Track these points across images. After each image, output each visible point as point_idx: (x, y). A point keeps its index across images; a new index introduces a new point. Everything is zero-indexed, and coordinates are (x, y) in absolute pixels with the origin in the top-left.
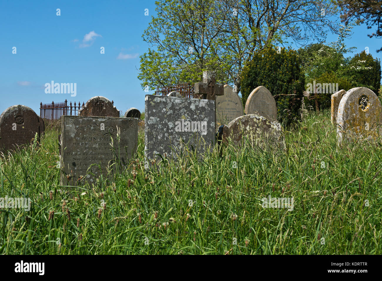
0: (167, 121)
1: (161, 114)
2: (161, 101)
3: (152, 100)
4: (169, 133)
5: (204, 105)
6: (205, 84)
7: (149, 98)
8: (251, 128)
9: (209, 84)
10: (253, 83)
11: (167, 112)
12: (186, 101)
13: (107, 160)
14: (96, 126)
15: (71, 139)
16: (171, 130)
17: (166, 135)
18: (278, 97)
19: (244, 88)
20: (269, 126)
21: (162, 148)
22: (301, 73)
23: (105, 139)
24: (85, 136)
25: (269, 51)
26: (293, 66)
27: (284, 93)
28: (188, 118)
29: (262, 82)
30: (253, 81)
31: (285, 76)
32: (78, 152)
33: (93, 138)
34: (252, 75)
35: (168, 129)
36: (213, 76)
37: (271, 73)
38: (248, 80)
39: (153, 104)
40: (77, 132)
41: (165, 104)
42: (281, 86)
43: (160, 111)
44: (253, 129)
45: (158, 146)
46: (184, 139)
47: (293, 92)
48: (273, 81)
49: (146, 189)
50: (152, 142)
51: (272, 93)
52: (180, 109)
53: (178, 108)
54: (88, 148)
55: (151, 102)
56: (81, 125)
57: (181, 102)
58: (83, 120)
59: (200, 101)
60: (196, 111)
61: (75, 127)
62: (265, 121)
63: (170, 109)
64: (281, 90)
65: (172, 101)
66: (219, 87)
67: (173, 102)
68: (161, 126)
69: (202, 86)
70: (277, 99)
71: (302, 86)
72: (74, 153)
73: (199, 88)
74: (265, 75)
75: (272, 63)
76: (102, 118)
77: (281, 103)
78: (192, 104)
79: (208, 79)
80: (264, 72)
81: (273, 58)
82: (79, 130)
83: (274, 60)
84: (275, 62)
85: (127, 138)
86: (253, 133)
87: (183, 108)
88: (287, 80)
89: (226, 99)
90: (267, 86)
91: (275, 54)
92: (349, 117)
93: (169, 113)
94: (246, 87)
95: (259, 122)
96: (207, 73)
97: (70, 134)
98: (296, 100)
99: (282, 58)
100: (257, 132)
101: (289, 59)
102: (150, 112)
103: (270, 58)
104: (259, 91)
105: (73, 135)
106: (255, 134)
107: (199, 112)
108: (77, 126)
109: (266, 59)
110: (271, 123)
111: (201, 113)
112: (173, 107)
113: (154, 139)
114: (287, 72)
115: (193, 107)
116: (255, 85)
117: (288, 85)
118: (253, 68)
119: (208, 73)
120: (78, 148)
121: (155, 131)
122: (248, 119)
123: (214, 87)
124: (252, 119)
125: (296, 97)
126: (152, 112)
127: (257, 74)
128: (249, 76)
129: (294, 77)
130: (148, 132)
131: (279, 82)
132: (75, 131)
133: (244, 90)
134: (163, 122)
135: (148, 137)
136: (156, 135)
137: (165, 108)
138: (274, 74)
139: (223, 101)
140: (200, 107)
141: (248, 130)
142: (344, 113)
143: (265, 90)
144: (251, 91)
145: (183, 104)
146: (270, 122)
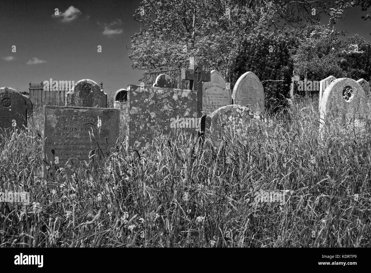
0: (149, 112)
1: (143, 105)
2: (143, 91)
3: (134, 91)
4: (151, 123)
5: (186, 96)
6: (192, 70)
7: (131, 88)
8: (234, 118)
9: (196, 70)
10: (241, 68)
11: (149, 102)
12: (168, 92)
13: (89, 150)
14: (77, 116)
15: (52, 130)
16: (153, 120)
17: (148, 125)
18: (266, 83)
19: (232, 73)
20: (252, 117)
21: (143, 138)
22: (289, 59)
23: (86, 129)
24: (66, 126)
25: (258, 36)
26: (282, 51)
27: (272, 79)
28: (170, 108)
29: (250, 68)
30: (241, 66)
31: (274, 62)
32: (60, 142)
33: (74, 129)
34: (240, 60)
35: (150, 119)
36: (200, 62)
37: (260, 58)
38: (236, 65)
39: (135, 94)
40: (58, 123)
41: (148, 94)
42: (270, 72)
43: (142, 102)
44: (235, 119)
45: (140, 136)
46: (166, 129)
47: (282, 78)
48: (262, 67)
49: (121, 185)
50: (134, 132)
51: (261, 79)
52: (163, 99)
53: (160, 98)
54: (69, 138)
55: (133, 92)
56: (62, 115)
57: (163, 93)
58: (65, 111)
59: (182, 91)
60: (178, 101)
61: (56, 118)
62: (248, 111)
63: (153, 99)
64: (270, 76)
65: (155, 91)
66: (206, 73)
67: (155, 93)
68: (143, 117)
69: (189, 72)
70: (264, 85)
71: (290, 72)
72: (55, 143)
73: (186, 74)
74: (254, 60)
75: (260, 49)
76: (84, 108)
77: (269, 89)
78: (175, 94)
79: (194, 66)
80: (253, 58)
81: (262, 44)
82: (60, 121)
83: (263, 46)
84: (264, 47)
85: (108, 128)
86: (236, 123)
87: (166, 98)
88: (275, 66)
89: (214, 84)
90: (256, 72)
91: (264, 39)
92: (332, 108)
93: (151, 103)
94: (234, 72)
95: (242, 113)
96: (193, 60)
97: (51, 124)
98: (284, 86)
99: (270, 43)
100: (240, 122)
101: (278, 45)
102: (132, 102)
103: (259, 43)
104: (247, 76)
105: (54, 126)
106: (237, 124)
107: (181, 102)
108: (58, 117)
109: (255, 44)
110: (254, 113)
111: (183, 104)
112: (155, 98)
113: (136, 129)
114: (276, 58)
115: (175, 97)
116: (243, 70)
117: (277, 71)
118: (242, 53)
119: (195, 59)
120: (59, 138)
121: (137, 121)
122: (231, 109)
123: (201, 73)
124: (235, 109)
125: (284, 83)
126: (134, 102)
127: (245, 59)
128: (237, 61)
129: (282, 63)
130: (130, 122)
131: (268, 68)
132: (57, 121)
133: (232, 75)
134: (146, 112)
135: (130, 127)
136: (138, 125)
137: (148, 98)
138: (262, 59)
139: (210, 87)
140: (182, 98)
141: (231, 120)
142: (327, 104)
143: (253, 76)
144: (239, 76)
145: (166, 94)
146: (252, 113)
